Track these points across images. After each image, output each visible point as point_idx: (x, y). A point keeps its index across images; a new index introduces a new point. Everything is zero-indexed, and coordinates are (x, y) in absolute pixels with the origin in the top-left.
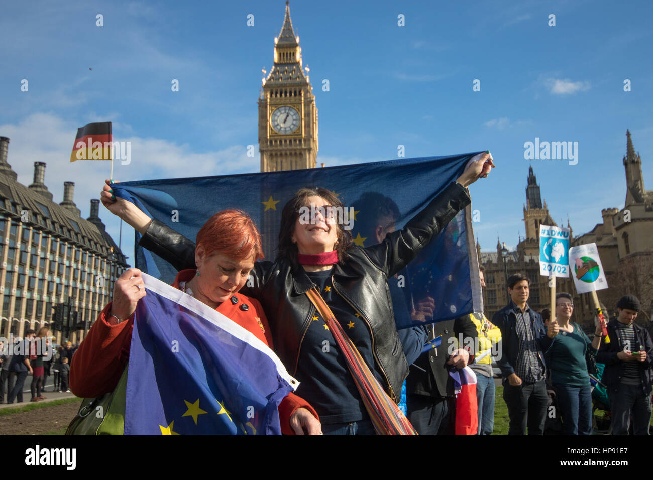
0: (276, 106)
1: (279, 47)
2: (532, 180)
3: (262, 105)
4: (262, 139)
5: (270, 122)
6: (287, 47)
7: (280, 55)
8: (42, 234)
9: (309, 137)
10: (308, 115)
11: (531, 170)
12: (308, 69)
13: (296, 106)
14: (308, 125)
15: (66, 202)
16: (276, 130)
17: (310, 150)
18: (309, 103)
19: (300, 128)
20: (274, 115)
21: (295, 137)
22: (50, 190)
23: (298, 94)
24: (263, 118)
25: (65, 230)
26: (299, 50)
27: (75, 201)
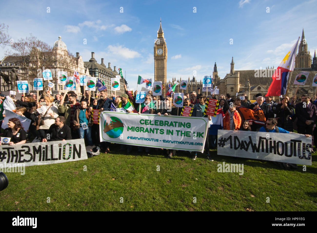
0: (158, 48)
1: (158, 33)
2: (215, 65)
3: (155, 48)
4: (155, 56)
5: (156, 52)
6: (160, 33)
7: (159, 35)
8: (104, 75)
9: (165, 56)
10: (165, 50)
11: (215, 63)
12: (165, 39)
13: (162, 48)
14: (165, 53)
15: (109, 68)
16: (158, 54)
17: (165, 59)
18: (165, 47)
19: (163, 54)
20: (157, 50)
21: (162, 56)
22: (105, 65)
23: (162, 45)
24: (155, 51)
25: (107, 73)
26: (163, 34)
27: (111, 67)
